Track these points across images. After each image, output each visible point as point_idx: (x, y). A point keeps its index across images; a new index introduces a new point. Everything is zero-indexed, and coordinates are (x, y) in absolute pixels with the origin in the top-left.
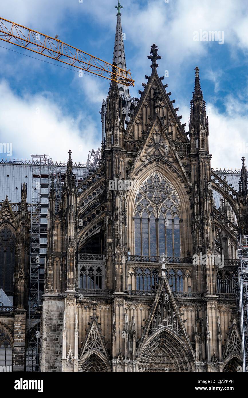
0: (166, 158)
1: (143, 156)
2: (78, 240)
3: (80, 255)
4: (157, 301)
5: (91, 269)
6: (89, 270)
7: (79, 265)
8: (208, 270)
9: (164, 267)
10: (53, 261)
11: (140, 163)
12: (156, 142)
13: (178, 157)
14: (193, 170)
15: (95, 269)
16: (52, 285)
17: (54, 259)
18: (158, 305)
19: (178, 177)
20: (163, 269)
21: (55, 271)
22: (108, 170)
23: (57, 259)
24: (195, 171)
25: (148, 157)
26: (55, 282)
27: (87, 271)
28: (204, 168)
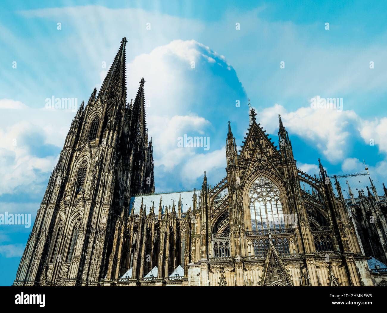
0: (267, 167)
1: (251, 168)
2: (212, 225)
3: (213, 235)
4: (267, 262)
5: (221, 244)
6: (220, 244)
7: (212, 241)
8: (303, 236)
9: (270, 236)
10: (195, 240)
11: (250, 172)
12: (259, 159)
13: (273, 165)
14: (285, 172)
15: (224, 243)
16: (195, 257)
17: (196, 239)
18: (269, 265)
19: (276, 177)
20: (269, 238)
21: (197, 247)
22: (229, 179)
23: (198, 239)
24: (287, 171)
25: (255, 168)
26: (197, 255)
27: (219, 245)
28: (291, 168)
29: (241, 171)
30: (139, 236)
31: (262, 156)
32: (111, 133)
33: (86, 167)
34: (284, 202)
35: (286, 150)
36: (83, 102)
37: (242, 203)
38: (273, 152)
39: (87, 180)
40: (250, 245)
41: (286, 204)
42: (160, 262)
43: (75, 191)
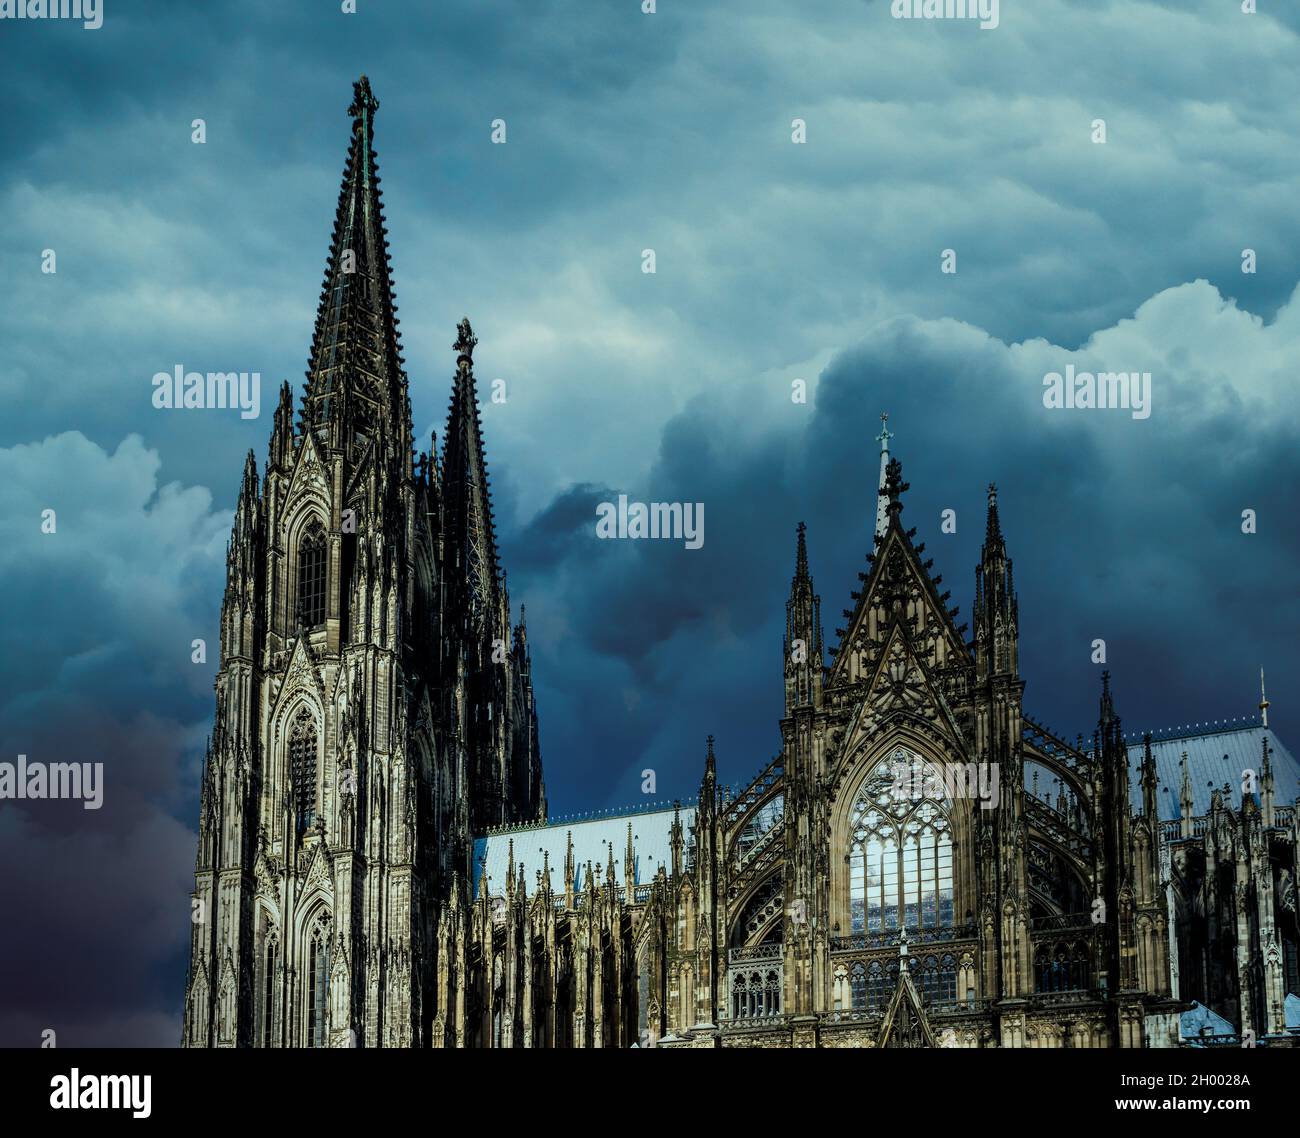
0: (919, 711)
1: (867, 717)
2: (728, 921)
3: (733, 953)
4: (887, 1027)
5: (756, 978)
6: (753, 980)
7: (730, 972)
8: (1005, 945)
9: (904, 951)
10: (679, 970)
11: (860, 733)
12: (895, 680)
13: (943, 701)
14: (980, 726)
15: (764, 975)
16: (678, 1019)
17: (680, 966)
18: (891, 1035)
19: (946, 750)
20: (901, 956)
21: (683, 991)
22: (788, 762)
23: (687, 965)
24: (986, 726)
25: (878, 717)
26: (683, 1013)
27: (748, 982)
28: (1003, 715)
29: (831, 731)
30: (512, 964)
31: (910, 667)
32: (377, 595)
33: (311, 735)
34: (962, 838)
35: (997, 640)
36: (251, 455)
37: (827, 844)
38: (949, 649)
39: (325, 785)
40: (841, 978)
41: (967, 845)
42: (577, 1036)
43: (294, 825)
